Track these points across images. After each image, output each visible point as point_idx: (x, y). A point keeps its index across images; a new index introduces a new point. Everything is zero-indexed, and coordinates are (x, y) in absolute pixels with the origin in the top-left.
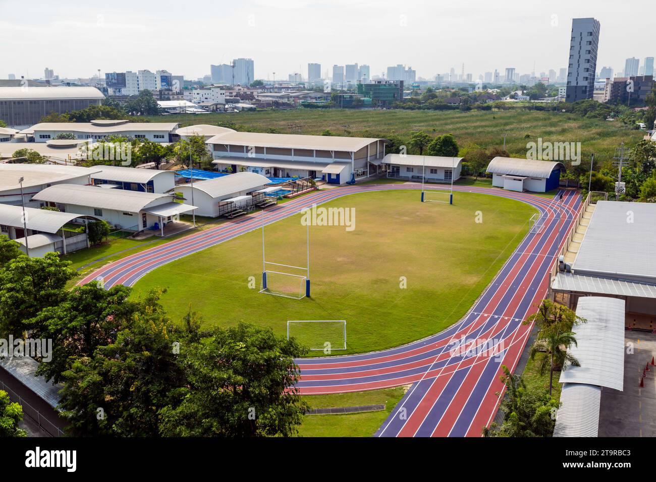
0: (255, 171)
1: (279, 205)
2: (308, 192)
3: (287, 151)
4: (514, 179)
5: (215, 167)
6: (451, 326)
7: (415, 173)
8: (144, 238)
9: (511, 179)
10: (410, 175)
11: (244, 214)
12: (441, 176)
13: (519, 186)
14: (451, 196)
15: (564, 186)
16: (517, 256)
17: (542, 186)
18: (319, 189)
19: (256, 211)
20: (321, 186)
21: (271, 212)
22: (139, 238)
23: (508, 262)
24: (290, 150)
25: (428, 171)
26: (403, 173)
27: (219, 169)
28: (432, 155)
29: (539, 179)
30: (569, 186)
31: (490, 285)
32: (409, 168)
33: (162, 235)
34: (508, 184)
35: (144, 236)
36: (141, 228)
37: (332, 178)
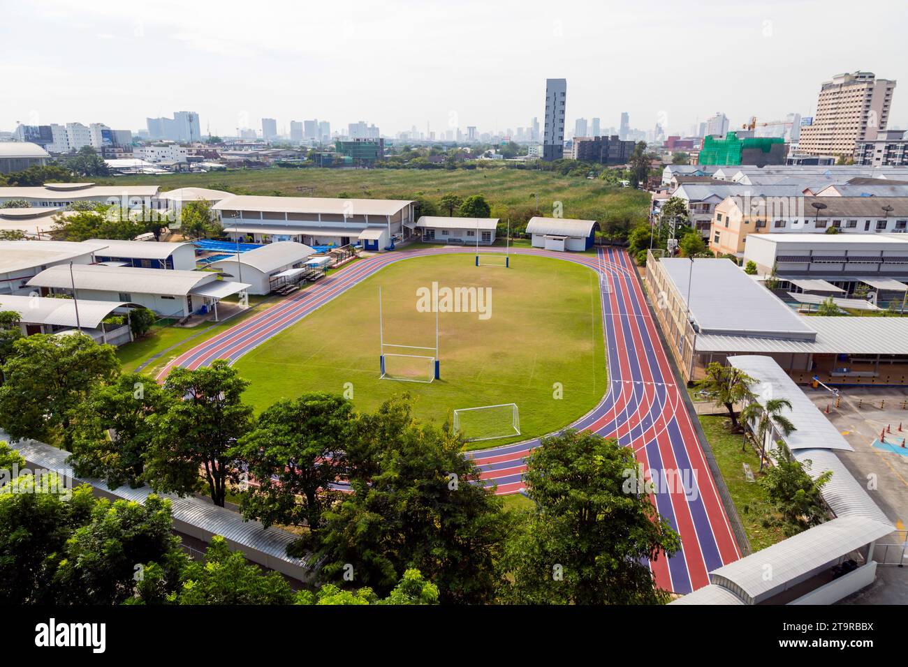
0: (281, 239)
1: (329, 277)
2: (351, 261)
3: (313, 216)
4: (554, 239)
5: (226, 237)
6: (604, 397)
7: (451, 236)
8: (195, 324)
9: (550, 239)
10: (446, 238)
11: (297, 290)
12: (478, 238)
13: (560, 245)
14: (507, 259)
15: (599, 244)
16: (609, 318)
17: (581, 245)
18: (360, 256)
19: (308, 285)
20: (362, 254)
21: (324, 285)
22: (190, 326)
23: (604, 324)
24: (316, 215)
25: (466, 233)
26: (438, 236)
27: (232, 238)
28: (465, 217)
29: (579, 238)
30: (603, 244)
31: (607, 350)
32: (445, 231)
33: (217, 320)
34: (550, 244)
35: (195, 322)
36: (187, 314)
37: (370, 243)
